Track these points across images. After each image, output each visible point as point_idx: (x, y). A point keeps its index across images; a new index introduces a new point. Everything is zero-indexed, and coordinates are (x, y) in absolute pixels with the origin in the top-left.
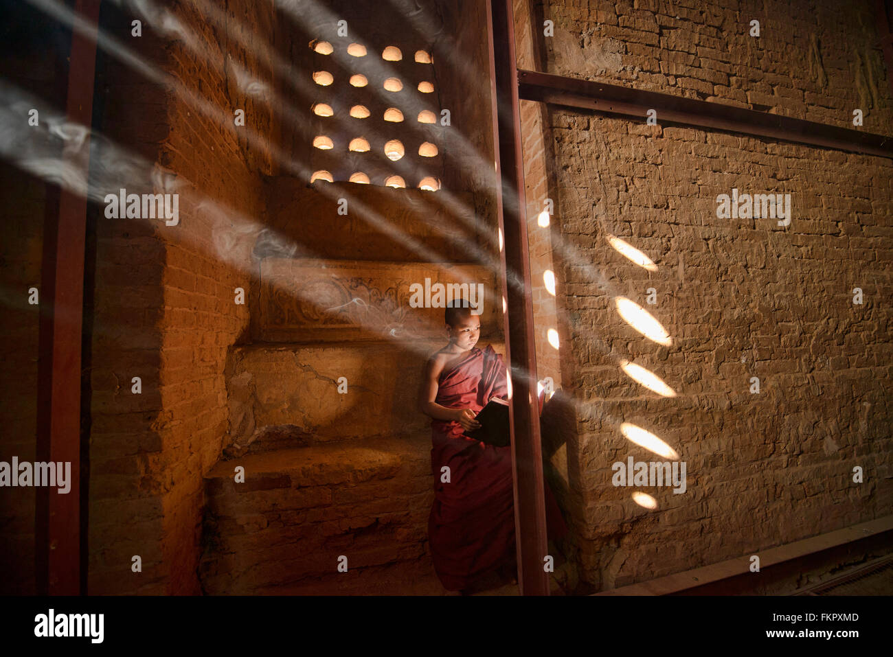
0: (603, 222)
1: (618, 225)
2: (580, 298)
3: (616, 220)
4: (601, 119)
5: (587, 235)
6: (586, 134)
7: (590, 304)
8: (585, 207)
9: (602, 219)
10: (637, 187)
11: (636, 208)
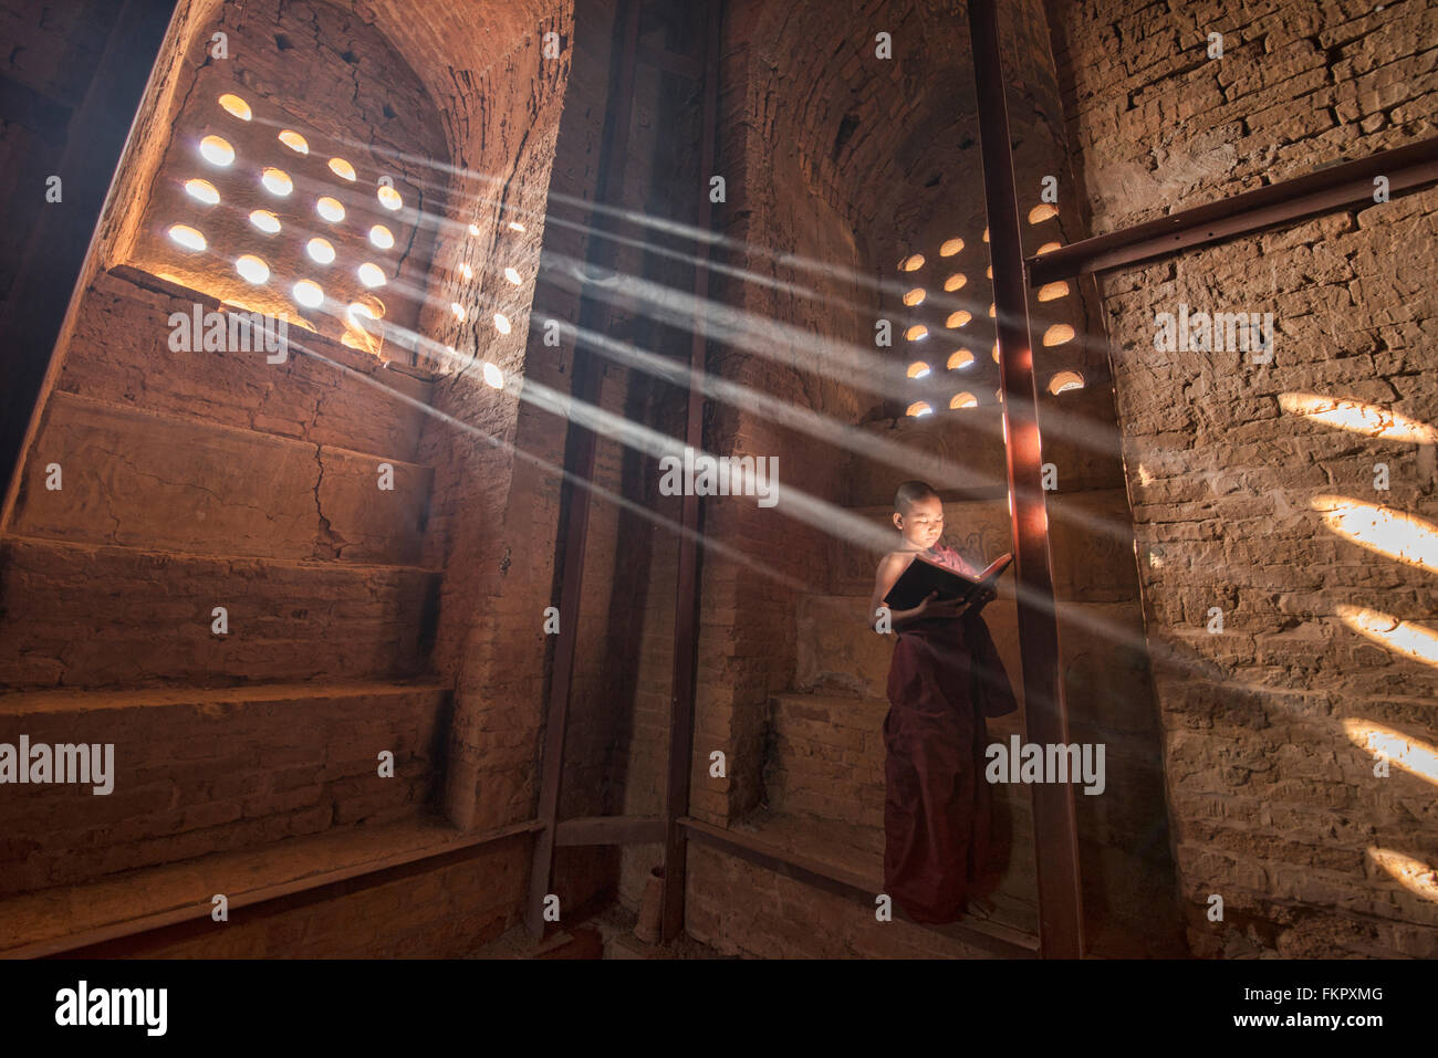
0: (1205, 408)
1: (1243, 405)
2: (1163, 525)
3: (1237, 398)
4: (1198, 255)
5: (1176, 431)
6: (1168, 287)
7: (1183, 533)
8: (1168, 393)
9: (1205, 404)
10: (1290, 333)
11: (1285, 369)
